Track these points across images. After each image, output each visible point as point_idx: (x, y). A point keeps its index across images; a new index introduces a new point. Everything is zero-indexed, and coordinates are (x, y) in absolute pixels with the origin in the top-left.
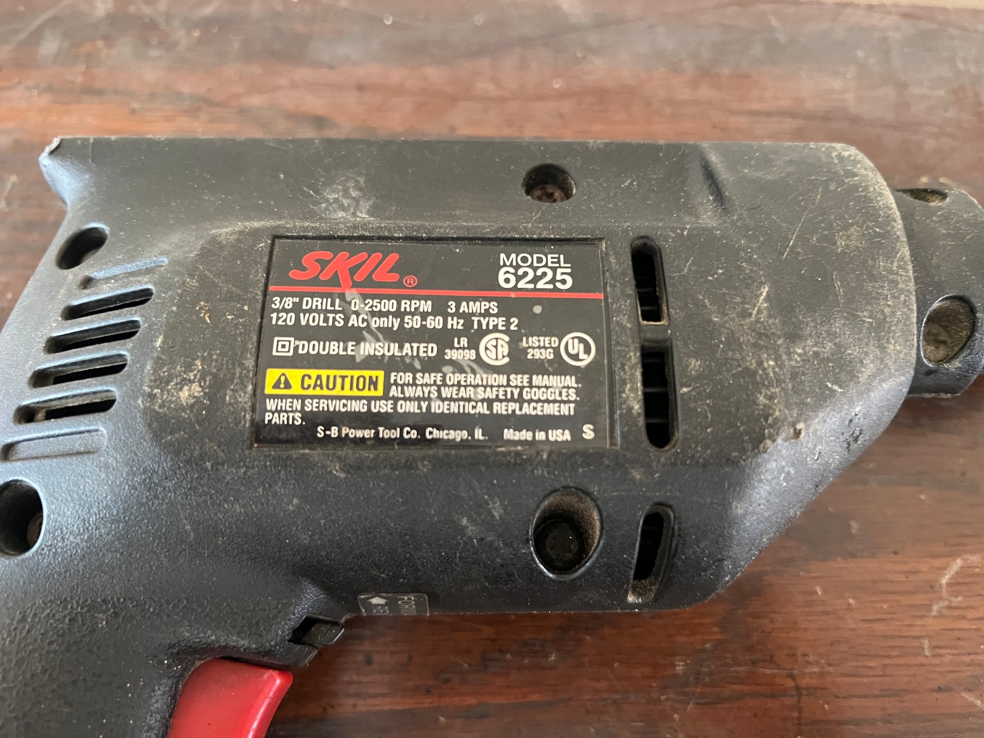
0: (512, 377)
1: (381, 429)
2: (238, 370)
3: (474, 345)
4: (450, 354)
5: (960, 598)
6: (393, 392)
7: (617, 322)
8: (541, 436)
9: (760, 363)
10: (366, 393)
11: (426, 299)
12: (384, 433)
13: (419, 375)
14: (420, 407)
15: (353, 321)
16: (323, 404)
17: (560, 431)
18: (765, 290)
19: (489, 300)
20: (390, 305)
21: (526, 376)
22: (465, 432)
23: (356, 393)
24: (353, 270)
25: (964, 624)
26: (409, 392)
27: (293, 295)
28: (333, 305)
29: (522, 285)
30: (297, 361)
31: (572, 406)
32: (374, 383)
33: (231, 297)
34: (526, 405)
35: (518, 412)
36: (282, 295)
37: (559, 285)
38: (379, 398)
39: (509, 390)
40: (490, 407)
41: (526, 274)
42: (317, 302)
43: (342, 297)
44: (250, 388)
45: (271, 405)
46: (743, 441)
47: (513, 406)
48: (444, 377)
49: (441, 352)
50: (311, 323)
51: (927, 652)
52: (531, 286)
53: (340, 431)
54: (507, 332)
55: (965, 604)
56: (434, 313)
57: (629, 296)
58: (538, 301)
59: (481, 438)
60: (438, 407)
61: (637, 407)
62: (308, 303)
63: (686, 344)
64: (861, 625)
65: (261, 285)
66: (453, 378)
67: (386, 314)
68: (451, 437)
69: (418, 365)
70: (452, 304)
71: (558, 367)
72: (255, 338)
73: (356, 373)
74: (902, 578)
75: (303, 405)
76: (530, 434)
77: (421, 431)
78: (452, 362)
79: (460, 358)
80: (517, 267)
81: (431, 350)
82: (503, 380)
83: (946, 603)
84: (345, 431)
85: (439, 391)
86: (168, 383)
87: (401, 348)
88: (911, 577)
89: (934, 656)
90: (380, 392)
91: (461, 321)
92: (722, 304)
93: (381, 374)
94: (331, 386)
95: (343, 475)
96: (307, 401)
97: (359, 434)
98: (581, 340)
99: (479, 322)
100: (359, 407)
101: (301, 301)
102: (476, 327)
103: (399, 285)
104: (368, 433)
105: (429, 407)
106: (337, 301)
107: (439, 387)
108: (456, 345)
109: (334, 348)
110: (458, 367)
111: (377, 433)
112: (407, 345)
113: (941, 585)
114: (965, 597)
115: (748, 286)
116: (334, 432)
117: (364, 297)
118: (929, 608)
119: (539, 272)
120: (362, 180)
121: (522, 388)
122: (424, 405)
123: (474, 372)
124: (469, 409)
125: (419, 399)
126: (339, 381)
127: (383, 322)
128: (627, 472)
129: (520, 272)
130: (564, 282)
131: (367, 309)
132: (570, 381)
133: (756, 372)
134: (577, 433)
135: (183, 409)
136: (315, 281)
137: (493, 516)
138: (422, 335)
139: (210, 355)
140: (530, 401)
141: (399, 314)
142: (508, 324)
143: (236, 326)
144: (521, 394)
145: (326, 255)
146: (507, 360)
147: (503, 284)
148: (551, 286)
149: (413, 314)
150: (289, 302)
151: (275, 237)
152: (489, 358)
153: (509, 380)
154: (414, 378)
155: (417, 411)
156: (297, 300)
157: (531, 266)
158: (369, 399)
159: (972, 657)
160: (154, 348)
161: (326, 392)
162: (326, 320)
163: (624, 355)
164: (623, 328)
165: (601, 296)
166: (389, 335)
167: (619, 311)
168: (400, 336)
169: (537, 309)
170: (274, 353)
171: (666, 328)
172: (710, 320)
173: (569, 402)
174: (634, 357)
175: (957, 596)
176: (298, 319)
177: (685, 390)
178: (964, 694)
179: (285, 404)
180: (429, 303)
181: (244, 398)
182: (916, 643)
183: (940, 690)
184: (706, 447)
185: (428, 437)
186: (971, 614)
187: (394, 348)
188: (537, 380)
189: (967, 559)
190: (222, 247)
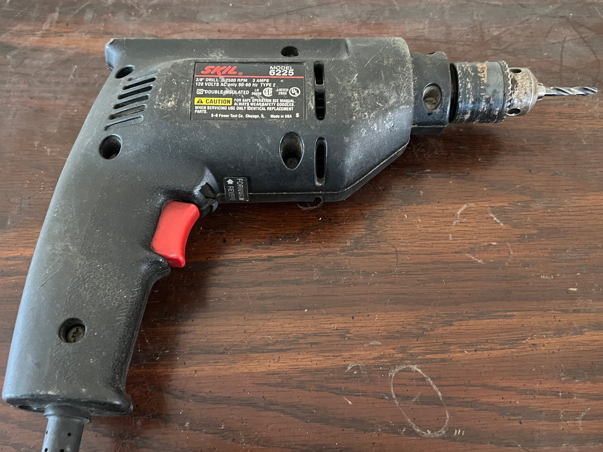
0: (273, 100)
1: (231, 115)
2: (186, 98)
3: (261, 91)
4: (253, 94)
5: (465, 219)
6: (235, 104)
7: (307, 84)
8: (282, 116)
9: (353, 95)
10: (226, 104)
11: (245, 78)
12: (232, 116)
13: (243, 100)
14: (244, 108)
15: (222, 84)
16: (213, 108)
17: (288, 115)
18: (356, 75)
19: (266, 78)
20: (235, 80)
21: (278, 100)
22: (258, 116)
23: (223, 104)
24: (222, 71)
25: (467, 229)
26: (240, 104)
27: (202, 77)
28: (215, 80)
29: (277, 74)
30: (204, 95)
31: (292, 108)
32: (229, 102)
33: (182, 78)
34: (278, 108)
35: (275, 110)
36: (199, 78)
37: (289, 75)
38: (231, 106)
39: (272, 103)
40: (266, 108)
41: (278, 72)
42: (210, 79)
43: (218, 78)
44: (190, 102)
45: (196, 108)
46: (346, 117)
47: (273, 108)
48: (251, 100)
49: (250, 93)
50: (209, 85)
51: (451, 238)
52: (280, 75)
53: (218, 115)
54: (272, 87)
55: (467, 221)
56: (248, 82)
57: (312, 77)
58: (282, 79)
59: (263, 117)
60: (249, 108)
61: (313, 107)
62: (207, 80)
63: (329, 90)
64: (423, 229)
65: (193, 74)
66: (254, 100)
67: (233, 83)
68: (254, 117)
69: (243, 97)
70: (254, 80)
71: (288, 97)
72: (191, 89)
73: (223, 99)
74: (441, 211)
75: (207, 108)
76: (279, 116)
77: (244, 116)
78: (253, 96)
79: (256, 95)
80: (276, 70)
81: (247, 92)
82: (270, 100)
83: (459, 221)
84: (220, 115)
85: (250, 104)
86: (164, 101)
87: (237, 92)
88: (445, 211)
89: (453, 240)
90: (231, 104)
91: (257, 84)
92: (342, 79)
93: (231, 99)
94: (215, 102)
95: (219, 128)
96: (208, 107)
97: (225, 116)
98: (296, 89)
99: (263, 85)
100: (224, 108)
101: (205, 79)
102: (262, 86)
103: (237, 75)
104: (227, 116)
105: (246, 108)
106: (217, 79)
107: (250, 103)
108: (255, 91)
109: (216, 92)
110: (256, 97)
111: (230, 116)
112: (239, 91)
113: (457, 214)
114: (467, 219)
115: (351, 74)
116: (217, 115)
117: (225, 78)
118: (452, 222)
119: (283, 71)
120: (223, 51)
121: (276, 103)
122: (245, 108)
123: (261, 98)
124: (259, 109)
125: (243, 106)
126: (218, 101)
127: (232, 85)
128: (309, 127)
129: (277, 71)
130: (291, 74)
131: (226, 81)
132: (292, 101)
133: (351, 97)
134: (294, 116)
135: (169, 108)
136: (210, 74)
137: (267, 143)
138: (244, 88)
139: (177, 93)
140: (279, 107)
141: (237, 83)
142: (272, 85)
143: (185, 86)
144: (276, 105)
145: (213, 67)
146: (272, 95)
147: (271, 74)
148: (287, 75)
149: (241, 83)
150: (201, 80)
151: (196, 63)
152: (266, 95)
153: (272, 101)
154: (242, 100)
155: (243, 110)
156: (204, 79)
157: (280, 69)
158: (227, 106)
159: (470, 241)
160: (159, 92)
161: (214, 104)
162: (213, 84)
163: (309, 93)
164: (309, 85)
165: (303, 77)
166: (233, 88)
167: (308, 81)
168: (237, 89)
169: (282, 81)
170: (197, 93)
171: (323, 86)
172: (337, 83)
173: (291, 107)
174: (312, 93)
175: (464, 219)
176: (204, 84)
177: (328, 102)
178: (466, 254)
179: (201, 107)
180: (247, 79)
181: (188, 105)
182: (446, 235)
183: (456, 252)
184: (334, 119)
185: (246, 117)
186: (469, 225)
187: (235, 92)
188: (281, 100)
189: (469, 205)
190: (178, 65)
